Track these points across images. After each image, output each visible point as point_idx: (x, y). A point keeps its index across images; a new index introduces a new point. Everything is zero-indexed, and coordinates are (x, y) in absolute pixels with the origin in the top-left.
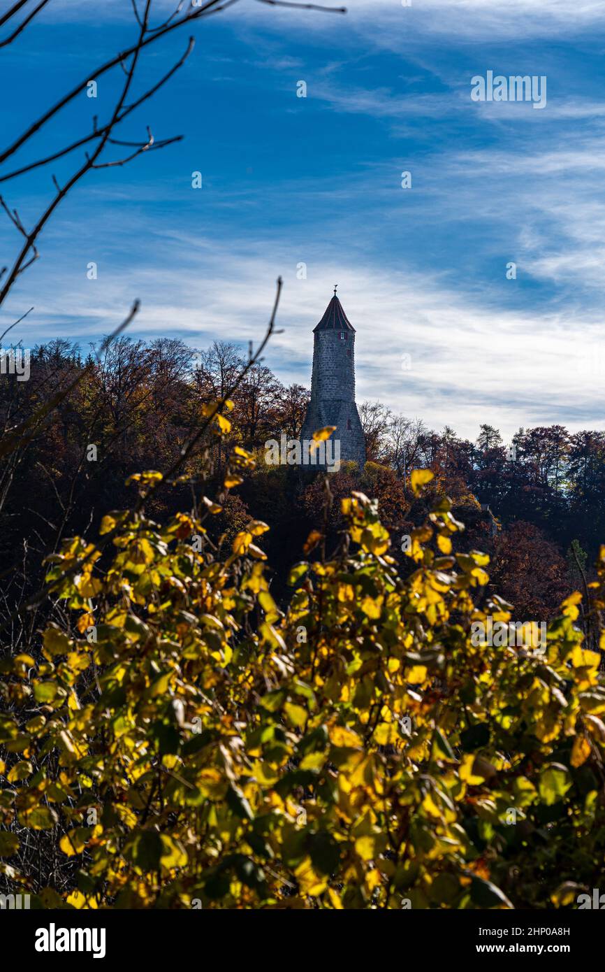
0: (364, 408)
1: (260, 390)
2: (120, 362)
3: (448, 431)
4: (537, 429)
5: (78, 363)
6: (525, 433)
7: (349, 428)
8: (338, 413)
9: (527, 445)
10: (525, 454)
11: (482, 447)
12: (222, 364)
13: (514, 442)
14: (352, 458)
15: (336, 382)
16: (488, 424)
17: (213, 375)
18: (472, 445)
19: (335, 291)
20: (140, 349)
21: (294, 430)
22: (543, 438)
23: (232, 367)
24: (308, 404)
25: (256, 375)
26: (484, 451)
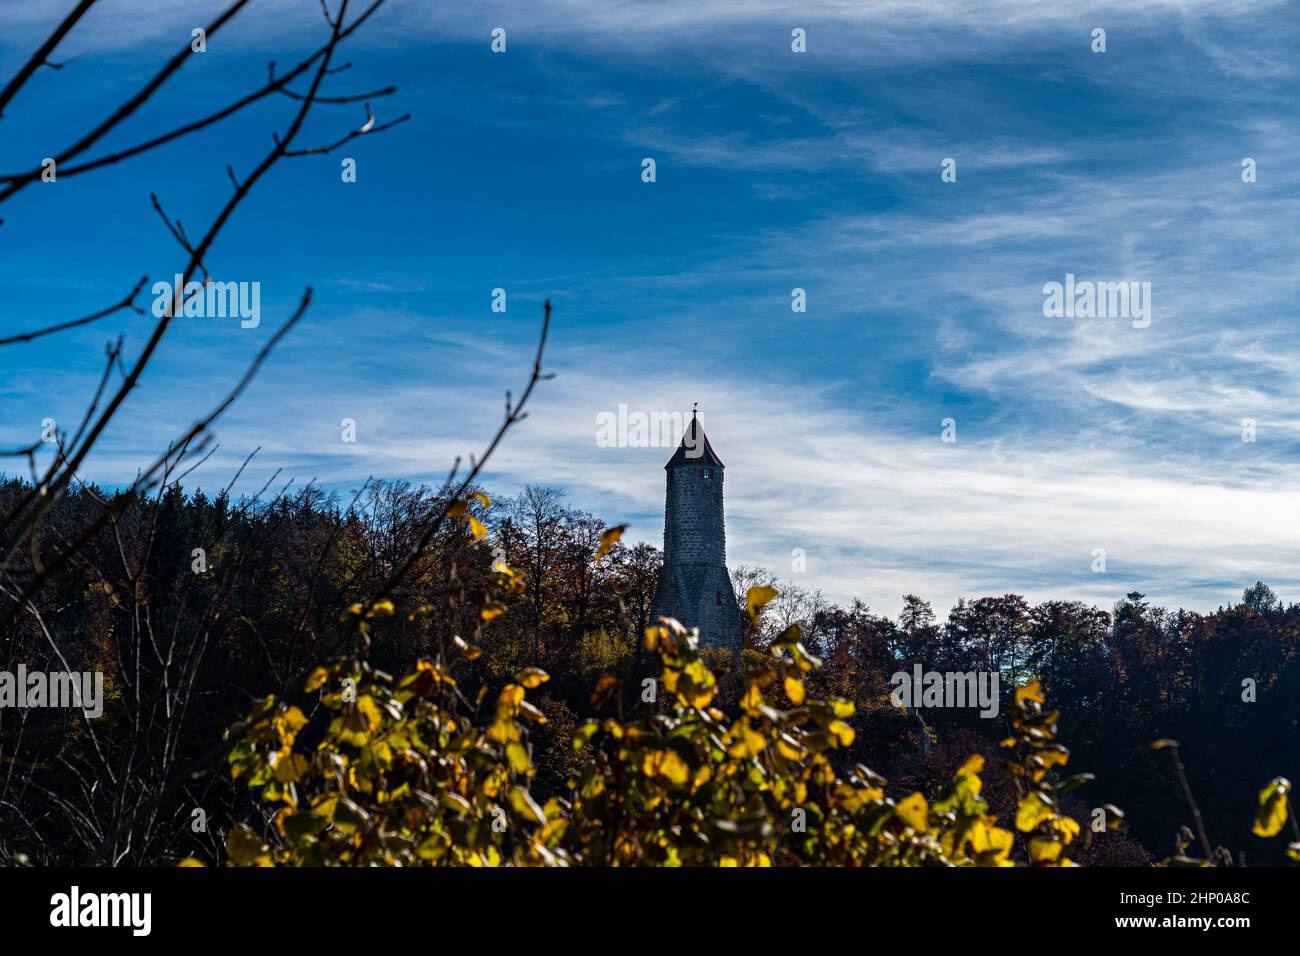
0: (739, 575)
1: (591, 552)
2: (395, 516)
3: (859, 605)
4: (984, 600)
5: (337, 518)
6: (966, 606)
7: (719, 603)
8: (702, 582)
9: (970, 622)
10: (967, 636)
11: (906, 627)
12: (538, 516)
13: (952, 618)
14: (724, 646)
15: (698, 538)
16: (915, 595)
17: (526, 531)
18: (892, 625)
19: (695, 411)
20: (423, 498)
21: (642, 607)
22: (993, 611)
23: (552, 519)
24: (660, 570)
25: (586, 531)
26: (909, 632)
